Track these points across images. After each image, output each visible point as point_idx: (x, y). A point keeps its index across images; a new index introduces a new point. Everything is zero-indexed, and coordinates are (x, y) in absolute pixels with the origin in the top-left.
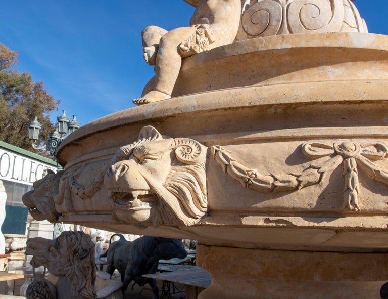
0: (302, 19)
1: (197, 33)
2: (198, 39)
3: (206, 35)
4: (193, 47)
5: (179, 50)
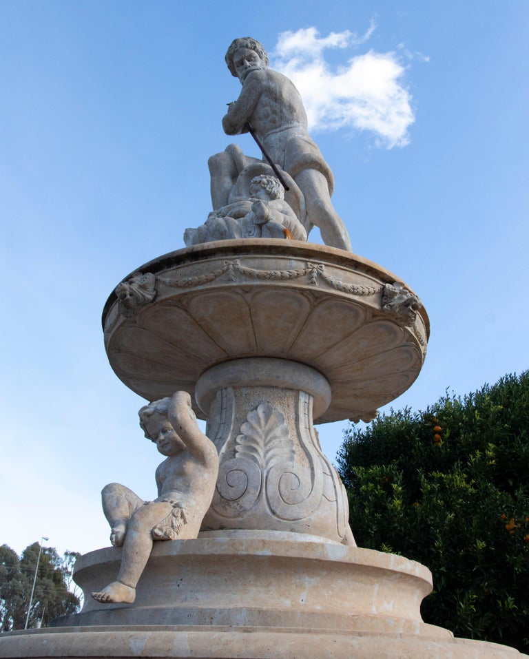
0: (281, 490)
1: (174, 515)
2: (174, 522)
3: (182, 516)
4: (168, 532)
5: (153, 534)
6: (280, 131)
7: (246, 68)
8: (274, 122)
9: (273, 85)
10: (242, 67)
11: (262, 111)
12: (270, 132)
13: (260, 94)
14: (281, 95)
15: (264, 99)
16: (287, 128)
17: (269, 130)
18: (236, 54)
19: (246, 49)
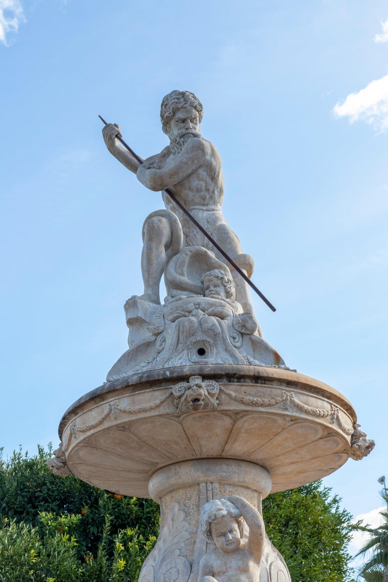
6: (207, 210)
7: (187, 129)
8: (204, 199)
9: (214, 163)
10: (182, 125)
11: (195, 183)
12: (196, 207)
13: (200, 167)
14: (218, 176)
15: (202, 173)
16: (213, 210)
17: (196, 204)
18: (182, 110)
19: (194, 111)
